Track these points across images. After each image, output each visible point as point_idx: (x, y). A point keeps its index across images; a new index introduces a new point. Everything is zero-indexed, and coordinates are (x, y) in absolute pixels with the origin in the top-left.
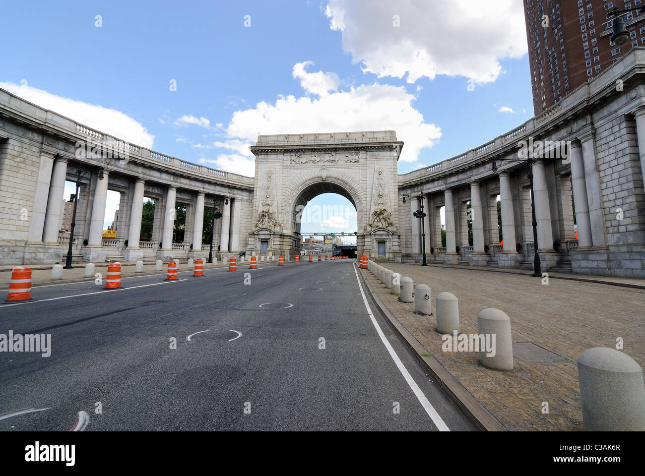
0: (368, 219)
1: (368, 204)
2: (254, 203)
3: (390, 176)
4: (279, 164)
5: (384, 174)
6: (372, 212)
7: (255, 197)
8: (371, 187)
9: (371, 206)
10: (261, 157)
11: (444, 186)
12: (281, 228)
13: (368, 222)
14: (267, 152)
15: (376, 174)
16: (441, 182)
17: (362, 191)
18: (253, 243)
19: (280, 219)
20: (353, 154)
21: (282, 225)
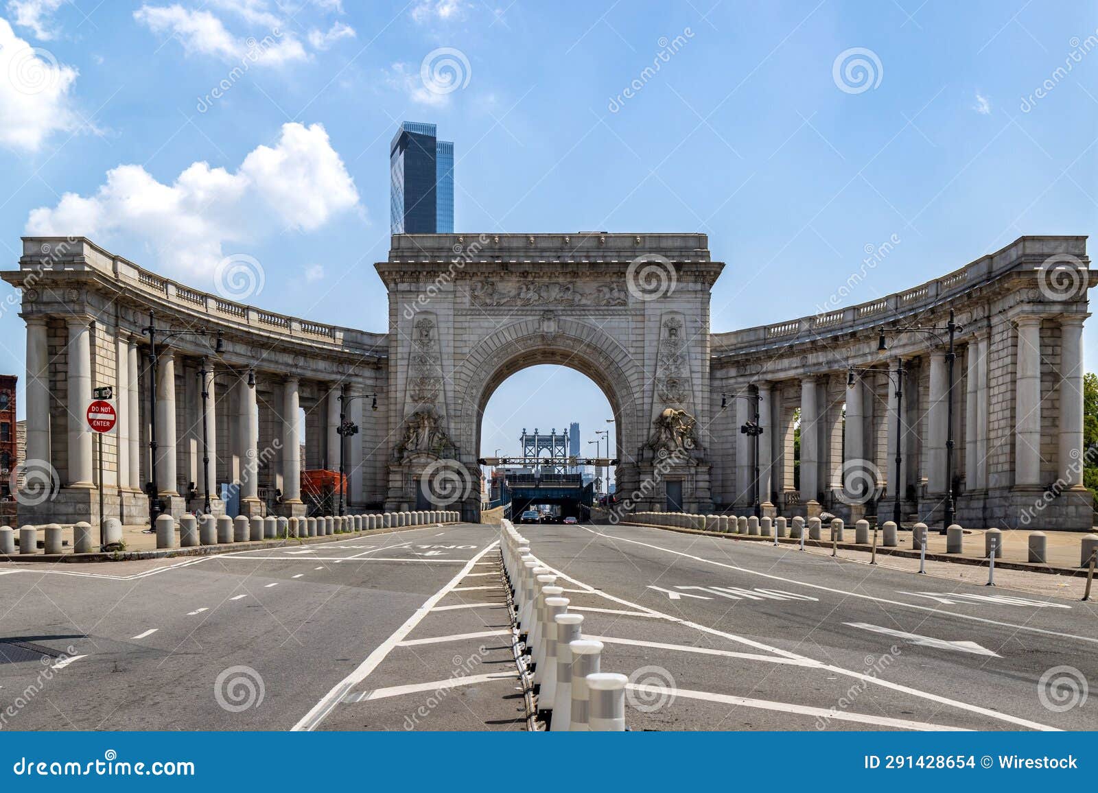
0: (645, 432)
1: (649, 400)
2: (392, 395)
3: (694, 337)
4: (446, 305)
5: (682, 333)
6: (655, 417)
7: (392, 382)
8: (653, 362)
9: (652, 404)
10: (402, 287)
11: (801, 371)
12: (457, 452)
13: (645, 438)
14: (418, 278)
15: (665, 333)
16: (796, 361)
17: (633, 370)
18: (398, 484)
19: (452, 432)
20: (614, 285)
21: (458, 444)
